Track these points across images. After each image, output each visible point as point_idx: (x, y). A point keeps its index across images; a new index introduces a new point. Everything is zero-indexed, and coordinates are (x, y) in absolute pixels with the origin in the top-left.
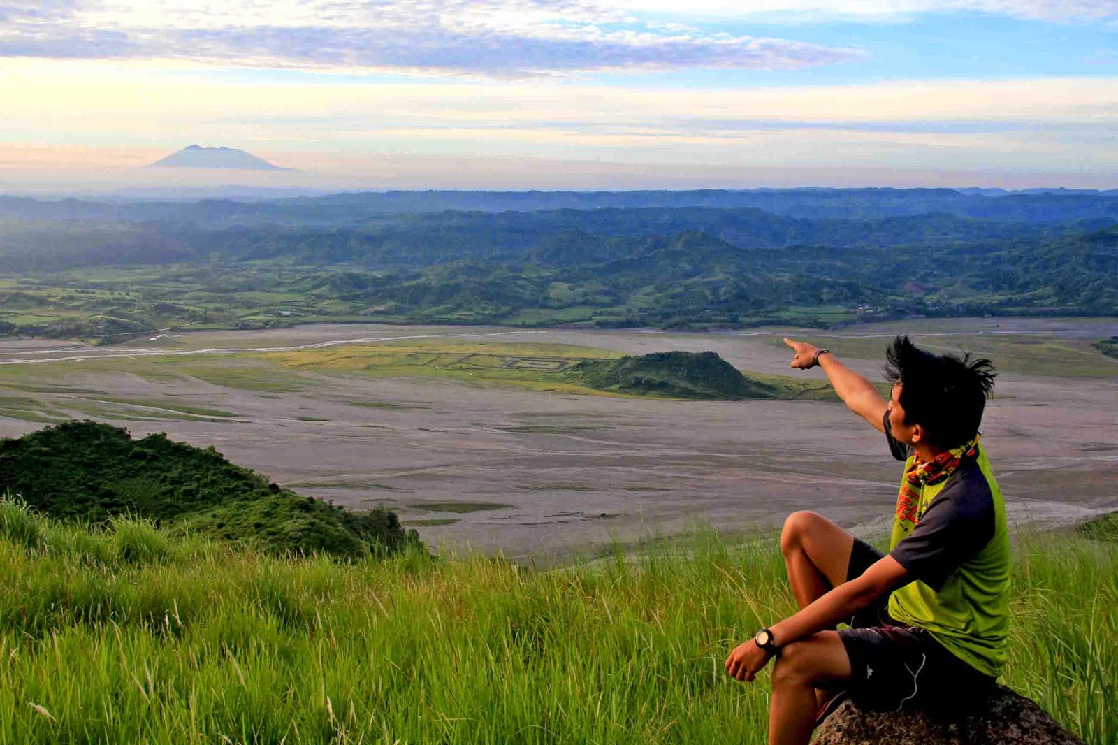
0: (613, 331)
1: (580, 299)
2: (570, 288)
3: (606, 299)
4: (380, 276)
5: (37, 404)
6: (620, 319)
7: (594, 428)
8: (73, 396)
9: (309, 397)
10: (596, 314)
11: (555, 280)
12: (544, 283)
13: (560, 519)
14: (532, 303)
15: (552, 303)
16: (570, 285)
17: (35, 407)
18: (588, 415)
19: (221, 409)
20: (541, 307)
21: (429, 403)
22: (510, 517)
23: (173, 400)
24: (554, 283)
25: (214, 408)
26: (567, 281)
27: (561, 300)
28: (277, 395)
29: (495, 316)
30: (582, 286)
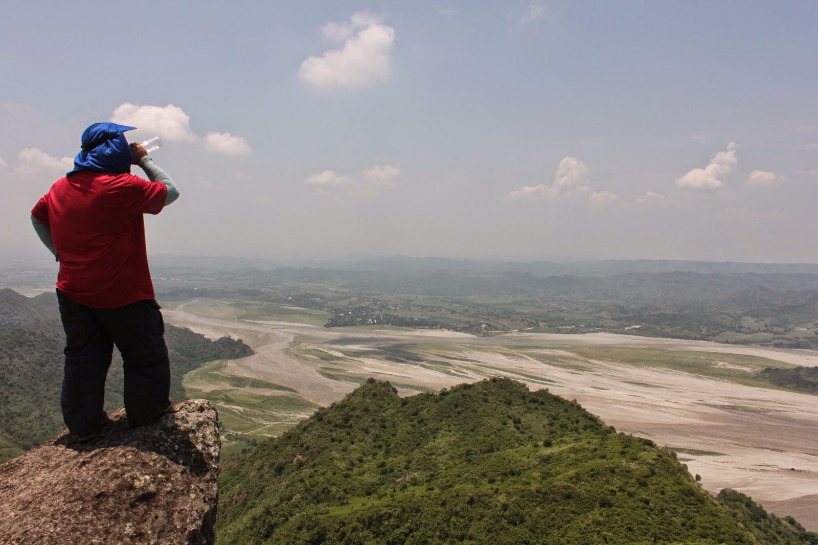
0: (787, 350)
1: (764, 328)
2: (756, 321)
3: (781, 330)
4: (635, 308)
5: (451, 365)
6: (791, 343)
7: (781, 411)
8: (469, 363)
9: (599, 375)
10: (774, 339)
11: (746, 315)
12: (738, 318)
13: (762, 468)
14: (731, 328)
15: (744, 330)
16: (755, 319)
17: (450, 367)
18: (775, 402)
19: (546, 378)
20: (737, 332)
21: (671, 385)
22: (728, 462)
23: (521, 370)
24: (745, 318)
25: (544, 377)
26: (754, 316)
27: (750, 329)
28: (579, 372)
29: (708, 336)
30: (763, 320)
